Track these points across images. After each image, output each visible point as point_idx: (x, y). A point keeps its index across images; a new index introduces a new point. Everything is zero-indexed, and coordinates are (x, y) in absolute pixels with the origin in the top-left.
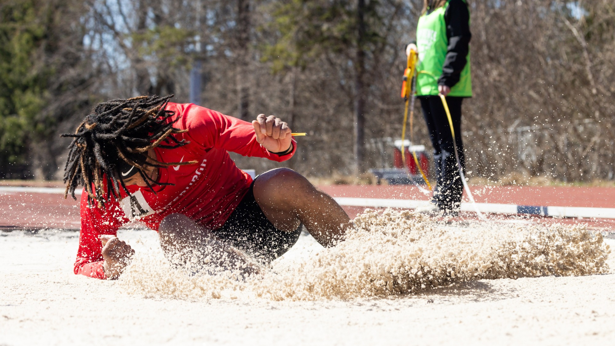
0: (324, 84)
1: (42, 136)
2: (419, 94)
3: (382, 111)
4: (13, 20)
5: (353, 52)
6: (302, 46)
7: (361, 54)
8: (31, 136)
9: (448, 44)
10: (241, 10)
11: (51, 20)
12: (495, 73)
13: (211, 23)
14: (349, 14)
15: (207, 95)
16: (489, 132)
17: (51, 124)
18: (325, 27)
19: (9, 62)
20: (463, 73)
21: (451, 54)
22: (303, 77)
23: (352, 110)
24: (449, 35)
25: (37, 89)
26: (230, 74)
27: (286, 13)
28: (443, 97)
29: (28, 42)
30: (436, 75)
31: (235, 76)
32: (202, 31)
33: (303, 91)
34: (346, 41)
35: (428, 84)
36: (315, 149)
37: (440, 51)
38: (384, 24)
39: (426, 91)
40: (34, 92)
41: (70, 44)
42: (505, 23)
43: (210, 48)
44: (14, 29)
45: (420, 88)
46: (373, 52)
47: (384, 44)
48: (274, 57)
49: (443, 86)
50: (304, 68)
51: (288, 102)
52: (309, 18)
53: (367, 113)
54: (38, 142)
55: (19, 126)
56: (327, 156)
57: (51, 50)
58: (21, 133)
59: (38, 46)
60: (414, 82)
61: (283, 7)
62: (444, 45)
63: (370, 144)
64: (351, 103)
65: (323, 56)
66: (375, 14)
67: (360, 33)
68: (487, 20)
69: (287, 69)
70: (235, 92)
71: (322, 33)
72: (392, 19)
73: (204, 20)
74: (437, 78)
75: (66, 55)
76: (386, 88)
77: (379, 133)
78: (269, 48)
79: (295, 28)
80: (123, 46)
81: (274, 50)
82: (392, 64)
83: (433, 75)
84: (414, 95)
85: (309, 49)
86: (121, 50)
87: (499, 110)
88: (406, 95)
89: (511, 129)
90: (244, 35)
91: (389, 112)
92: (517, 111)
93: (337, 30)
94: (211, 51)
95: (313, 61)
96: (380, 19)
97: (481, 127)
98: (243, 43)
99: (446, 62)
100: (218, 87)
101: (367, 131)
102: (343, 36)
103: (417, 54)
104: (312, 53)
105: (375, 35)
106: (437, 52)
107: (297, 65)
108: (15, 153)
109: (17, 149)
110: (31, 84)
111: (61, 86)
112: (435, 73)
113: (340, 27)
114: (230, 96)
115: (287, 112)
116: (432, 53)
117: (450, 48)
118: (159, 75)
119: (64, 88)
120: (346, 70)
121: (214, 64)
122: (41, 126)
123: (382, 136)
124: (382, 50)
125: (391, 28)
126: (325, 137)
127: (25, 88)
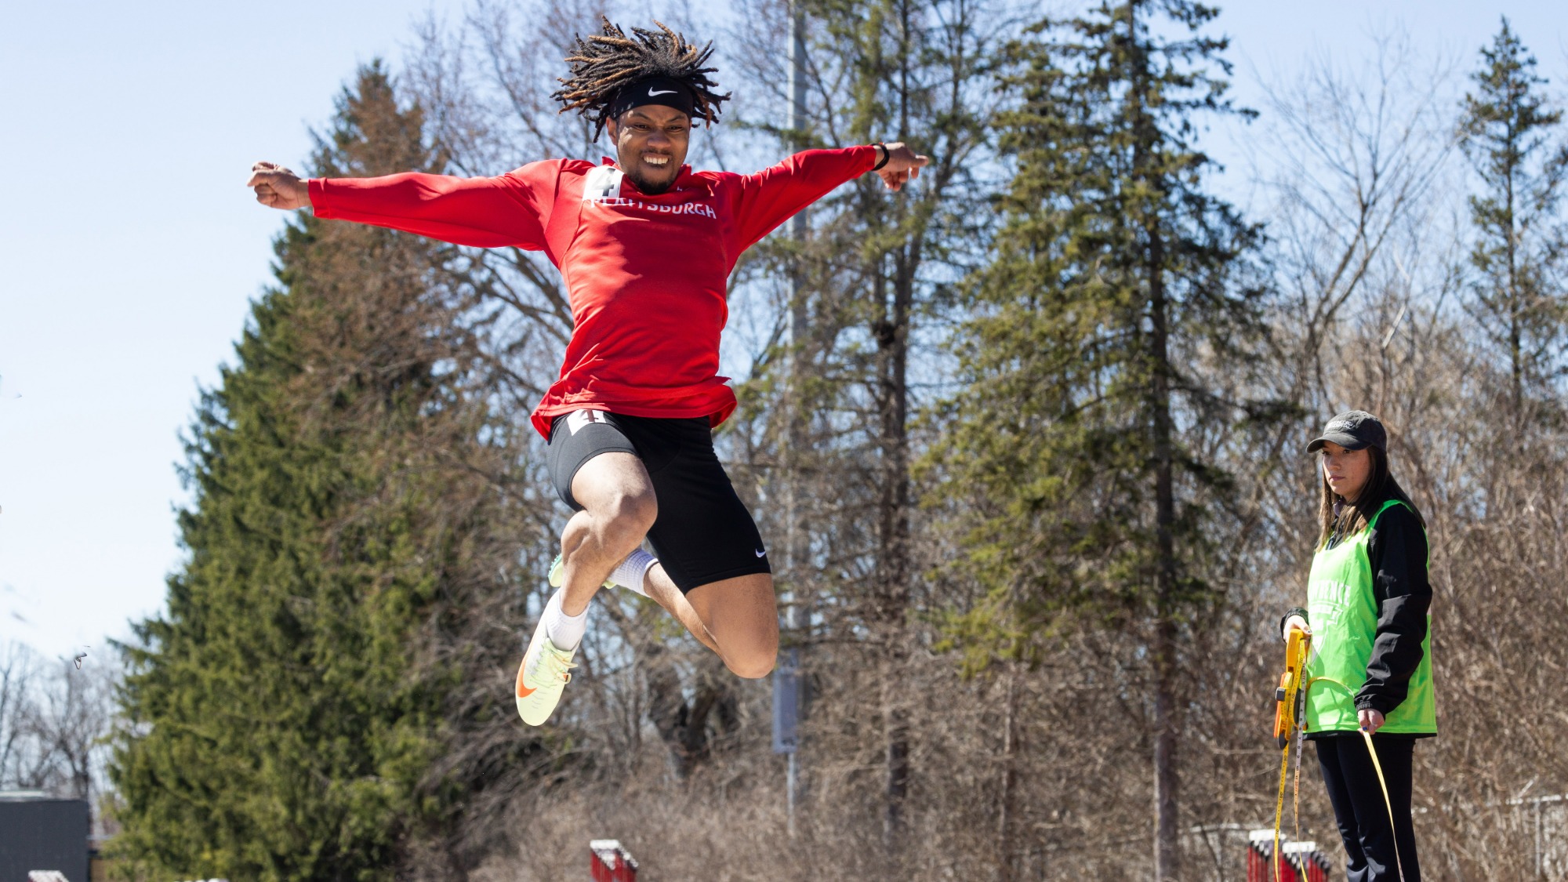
0: (1081, 701)
1: (433, 824)
2: (1313, 730)
3: (1217, 761)
4: (364, 557)
5: (1149, 626)
6: (1031, 613)
7: (1168, 630)
8: (407, 823)
9: (1379, 614)
10: (886, 535)
11: (452, 558)
12: (1477, 671)
13: (819, 562)
14: (1138, 537)
15: (812, 726)
16: (1466, 807)
17: (455, 796)
18: (1083, 569)
19: (356, 655)
20: (1414, 681)
21: (1384, 636)
22: (1033, 685)
23: (1149, 760)
24: (1380, 593)
25: (422, 717)
26: (866, 679)
27: (994, 537)
28: (1367, 736)
29: (400, 609)
30: (1352, 685)
31: (875, 684)
32: (801, 580)
33: (1033, 716)
34: (1131, 601)
35: (1335, 706)
36: (1062, 850)
37: (1360, 629)
38: (1218, 561)
39: (1328, 721)
40: (414, 723)
41: (495, 610)
42: (1497, 553)
43: (817, 619)
44: (367, 580)
45: (1316, 715)
46: (1194, 626)
47: (1219, 607)
48: (966, 640)
49: (1366, 709)
50: (1035, 665)
51: (1000, 743)
52: (1046, 551)
53: (1184, 765)
54: (426, 837)
55: (382, 802)
56: (1091, 866)
57: (452, 626)
58: (385, 817)
59: (424, 618)
60: (1301, 702)
61: (986, 526)
62: (1370, 616)
63: (1191, 835)
64: (1145, 743)
65: (1080, 636)
66: (1196, 538)
67: (1164, 582)
68: (1457, 548)
69: (996, 665)
70: (876, 719)
71: (1076, 585)
72: (1237, 549)
73: (803, 556)
74: (1353, 692)
75: (487, 638)
76: (1224, 709)
77: (1210, 812)
78: (955, 618)
79: (1014, 573)
80: (617, 617)
81: (967, 624)
82: (1239, 654)
83: (1345, 686)
84: (1301, 733)
85: (1047, 622)
86: (613, 626)
87: (1488, 755)
88: (1282, 732)
89: (1516, 800)
90: (897, 590)
91: (1232, 764)
92: (1529, 756)
93: (1110, 575)
94: (821, 626)
95: (1056, 648)
96: (1209, 548)
97: (1447, 796)
98: (893, 608)
99: (1375, 655)
100: (839, 708)
101: (1182, 807)
102: (1124, 588)
103: (1308, 638)
104: (1053, 631)
105: (1199, 585)
106: (1352, 632)
107: (1018, 656)
108: (372, 865)
109: (375, 854)
110: (408, 704)
111: (476, 708)
112: (1349, 679)
113: (1116, 567)
114: (866, 728)
115: (1000, 766)
116: (1343, 635)
117: (1382, 622)
118: (701, 682)
119: (483, 712)
120: (1132, 669)
121: (829, 656)
122: (430, 801)
123: (1219, 820)
124: (1215, 621)
125: (1233, 570)
126: (1086, 823)
127: (394, 715)
